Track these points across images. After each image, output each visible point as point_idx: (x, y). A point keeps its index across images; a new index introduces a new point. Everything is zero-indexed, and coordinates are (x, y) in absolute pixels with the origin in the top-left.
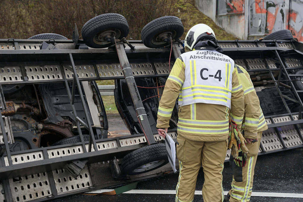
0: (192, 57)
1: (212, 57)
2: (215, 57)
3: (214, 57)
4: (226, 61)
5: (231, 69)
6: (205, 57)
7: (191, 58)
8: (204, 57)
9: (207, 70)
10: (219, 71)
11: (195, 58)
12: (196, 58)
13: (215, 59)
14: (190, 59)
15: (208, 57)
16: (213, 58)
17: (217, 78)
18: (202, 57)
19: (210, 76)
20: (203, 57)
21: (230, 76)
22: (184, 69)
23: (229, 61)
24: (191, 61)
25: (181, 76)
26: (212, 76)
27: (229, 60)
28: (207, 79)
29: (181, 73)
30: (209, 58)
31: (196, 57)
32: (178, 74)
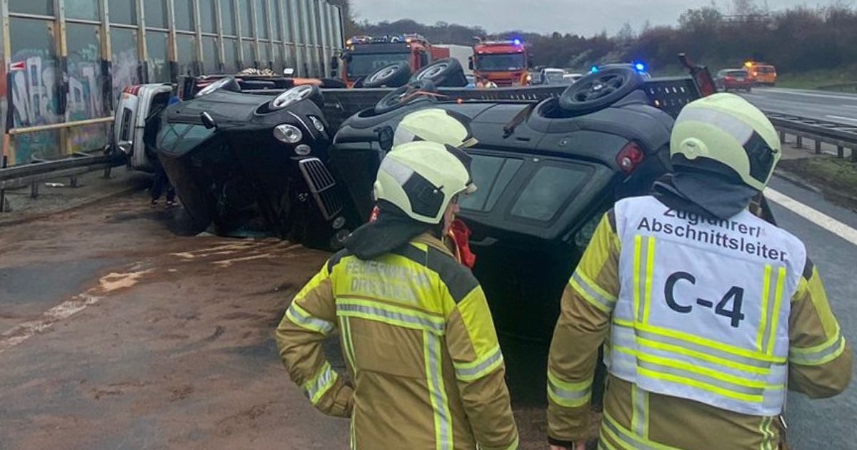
0: (644, 224)
1: (715, 233)
2: (729, 237)
3: (725, 238)
4: (770, 253)
5: (784, 287)
6: (691, 233)
7: (641, 225)
8: (688, 230)
9: (692, 279)
10: (737, 292)
11: (654, 229)
12: (659, 230)
13: (728, 243)
14: (639, 228)
15: (700, 233)
16: (721, 241)
17: (727, 313)
18: (680, 231)
19: (700, 302)
20: (685, 232)
21: (781, 310)
22: (615, 258)
23: (779, 256)
24: (638, 238)
25: (605, 279)
26: (709, 304)
27: (782, 254)
28: (688, 309)
29: (605, 269)
30: (703, 236)
31: (657, 227)
32: (595, 273)
